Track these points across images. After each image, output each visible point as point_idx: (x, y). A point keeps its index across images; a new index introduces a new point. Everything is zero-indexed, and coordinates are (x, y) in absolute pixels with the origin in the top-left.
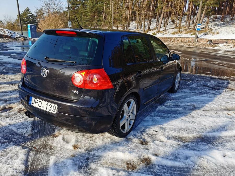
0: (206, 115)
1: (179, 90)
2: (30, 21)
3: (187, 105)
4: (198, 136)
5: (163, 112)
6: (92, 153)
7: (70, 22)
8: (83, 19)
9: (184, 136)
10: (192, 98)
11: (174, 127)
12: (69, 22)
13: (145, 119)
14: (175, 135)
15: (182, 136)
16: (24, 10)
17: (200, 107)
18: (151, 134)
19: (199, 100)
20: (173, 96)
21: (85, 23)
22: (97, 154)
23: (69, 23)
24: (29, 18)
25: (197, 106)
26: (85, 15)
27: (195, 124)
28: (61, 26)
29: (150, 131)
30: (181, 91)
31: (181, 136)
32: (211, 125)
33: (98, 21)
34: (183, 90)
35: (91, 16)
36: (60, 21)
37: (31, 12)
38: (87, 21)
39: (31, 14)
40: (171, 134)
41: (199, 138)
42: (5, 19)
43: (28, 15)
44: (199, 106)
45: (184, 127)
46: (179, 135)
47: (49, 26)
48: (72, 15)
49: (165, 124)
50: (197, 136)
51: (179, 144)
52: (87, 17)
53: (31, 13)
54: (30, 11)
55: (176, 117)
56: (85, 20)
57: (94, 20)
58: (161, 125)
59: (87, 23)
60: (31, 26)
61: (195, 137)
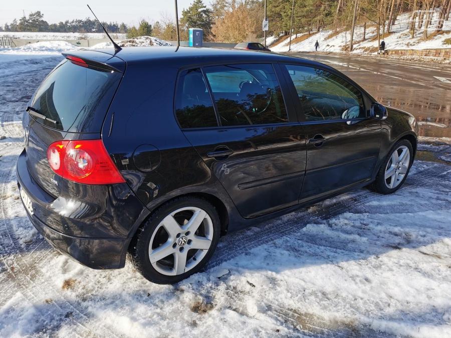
0: (421, 266)
1: (406, 190)
2: (203, 21)
3: (390, 233)
4: (347, 321)
5: (313, 239)
6: (84, 304)
7: (266, 20)
8: (297, 13)
9: (310, 311)
10: (424, 214)
11: (303, 283)
12: (264, 20)
13: (252, 250)
14: (289, 305)
15: (305, 310)
16: (194, 2)
17: (425, 242)
18: (239, 288)
19: (437, 223)
20: (375, 203)
21: (300, 20)
22: (90, 309)
23: (265, 22)
24: (202, 15)
25: (417, 237)
26: (301, 4)
27: (364, 287)
28: (250, 30)
29: (238, 282)
30: (410, 193)
31: (303, 310)
32: (410, 299)
33: (327, 15)
34: (414, 190)
35: (312, 6)
36: (249, 20)
37: (204, 5)
38: (304, 16)
39: (205, 9)
40: (281, 299)
41: (347, 325)
42: (163, 19)
43: (200, 10)
44: (422, 239)
45: (329, 289)
46: (301, 307)
47: (230, 29)
48: (278, 6)
49: (287, 272)
50: (345, 319)
51: (278, 331)
52: (305, 9)
53: (205, 7)
54: (203, 3)
55: (329, 260)
56: (300, 14)
57: (320, 14)
58: (274, 273)
59: (303, 20)
60: (194, 32)
61: (336, 322)
